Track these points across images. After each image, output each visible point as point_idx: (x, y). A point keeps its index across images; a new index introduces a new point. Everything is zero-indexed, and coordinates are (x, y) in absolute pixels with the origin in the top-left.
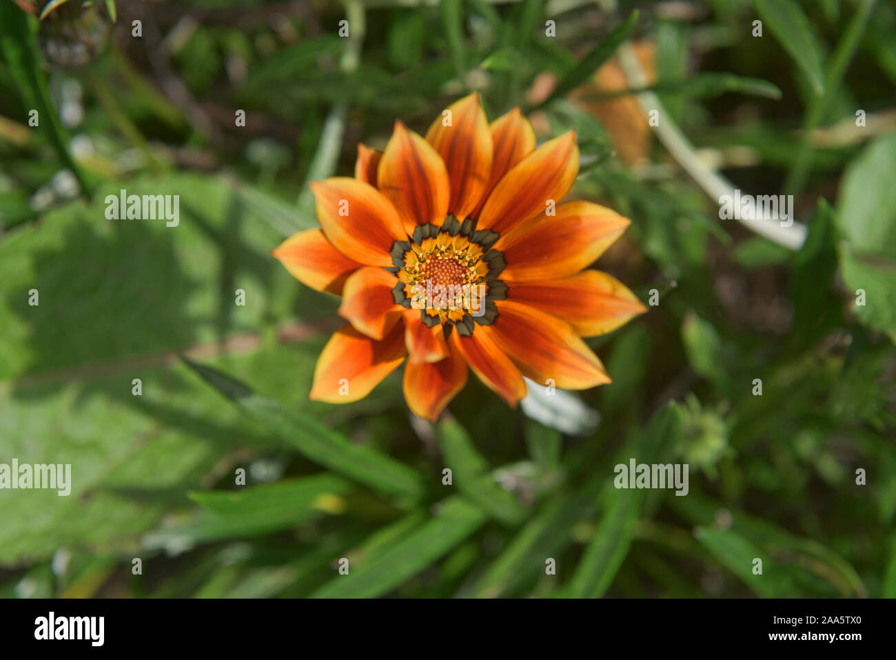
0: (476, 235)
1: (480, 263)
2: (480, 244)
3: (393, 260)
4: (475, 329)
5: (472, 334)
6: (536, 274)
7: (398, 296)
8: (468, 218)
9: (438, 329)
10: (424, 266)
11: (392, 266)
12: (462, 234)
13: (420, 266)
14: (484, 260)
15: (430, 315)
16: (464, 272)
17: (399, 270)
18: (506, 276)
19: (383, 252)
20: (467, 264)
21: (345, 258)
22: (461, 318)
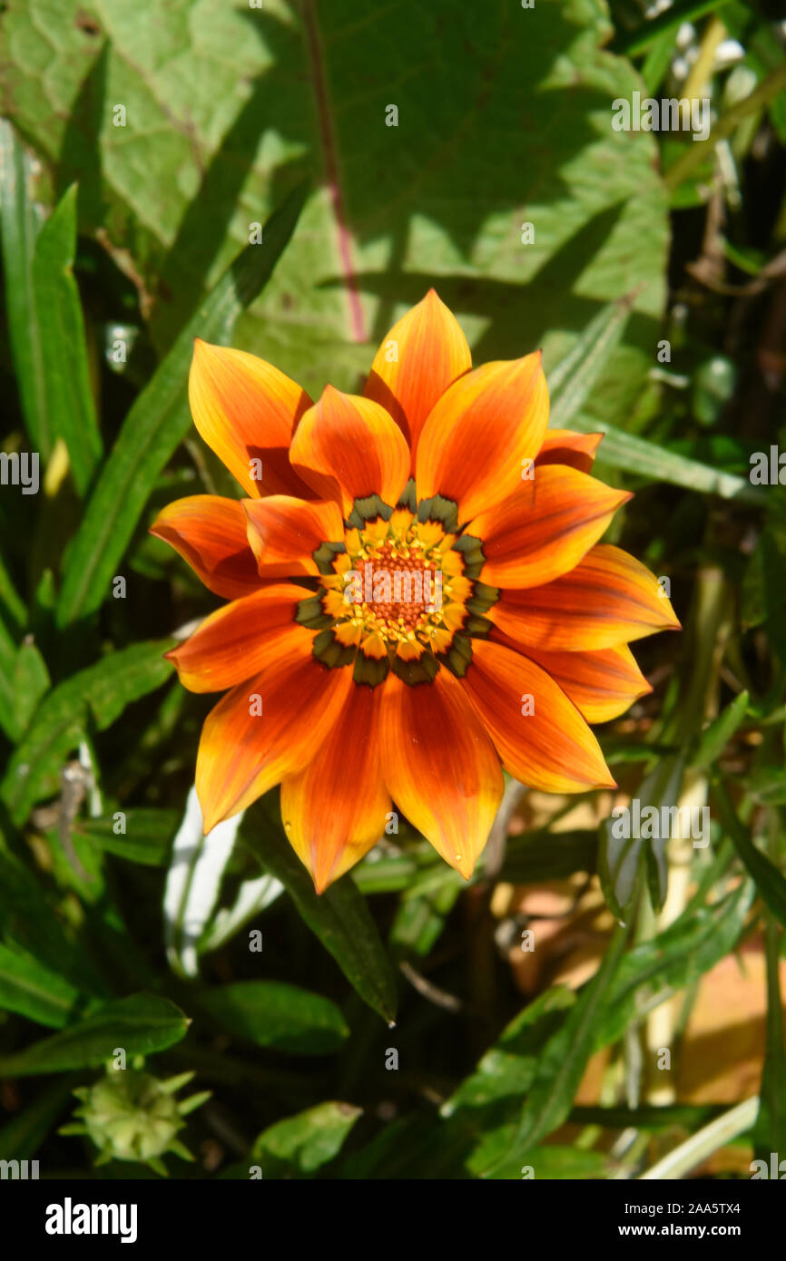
0: (464, 640)
1: (419, 648)
2: (451, 648)
3: (428, 499)
4: (309, 630)
5: (300, 624)
6: (390, 728)
7: (368, 506)
8: (492, 626)
9: (311, 568)
10: (418, 556)
11: (418, 501)
12: (469, 619)
13: (419, 549)
14: (424, 654)
15: (335, 559)
16: (407, 623)
17: (413, 512)
18: (392, 684)
19: (439, 482)
20: (419, 627)
21: (427, 412)
22: (328, 611)
